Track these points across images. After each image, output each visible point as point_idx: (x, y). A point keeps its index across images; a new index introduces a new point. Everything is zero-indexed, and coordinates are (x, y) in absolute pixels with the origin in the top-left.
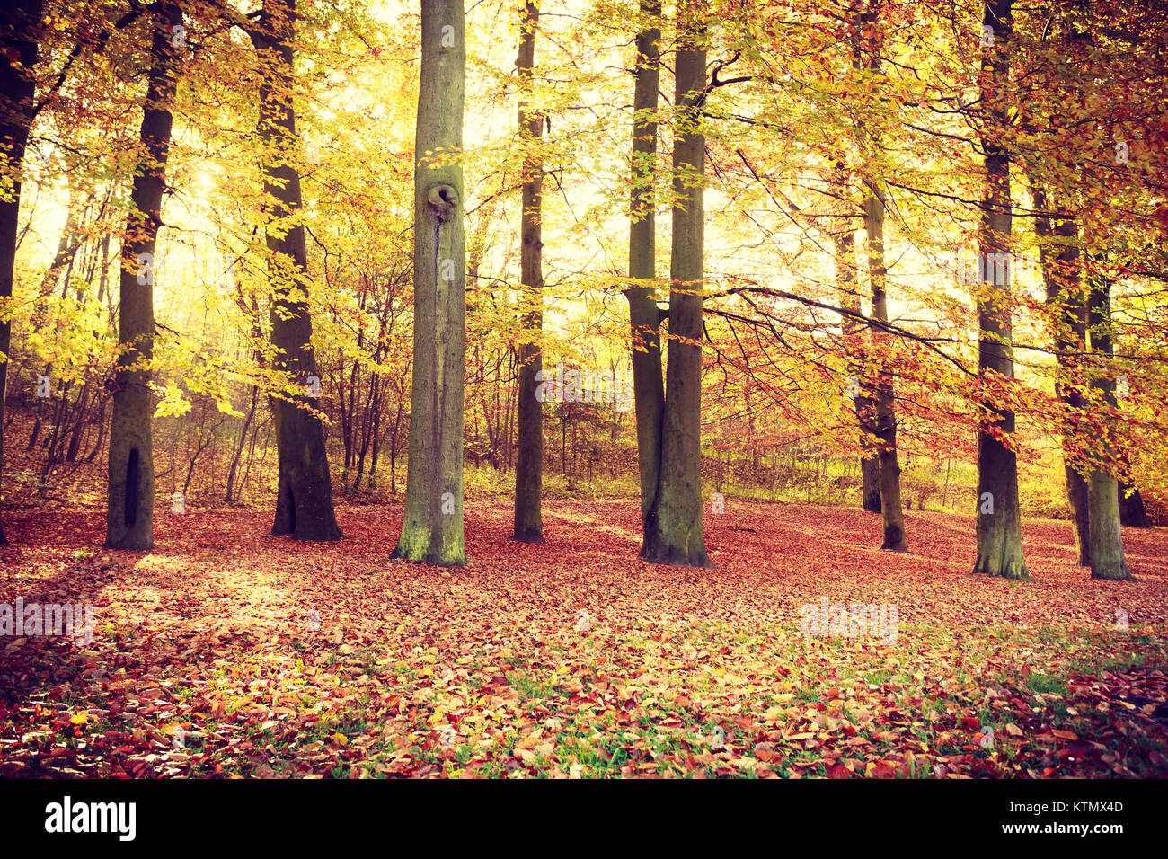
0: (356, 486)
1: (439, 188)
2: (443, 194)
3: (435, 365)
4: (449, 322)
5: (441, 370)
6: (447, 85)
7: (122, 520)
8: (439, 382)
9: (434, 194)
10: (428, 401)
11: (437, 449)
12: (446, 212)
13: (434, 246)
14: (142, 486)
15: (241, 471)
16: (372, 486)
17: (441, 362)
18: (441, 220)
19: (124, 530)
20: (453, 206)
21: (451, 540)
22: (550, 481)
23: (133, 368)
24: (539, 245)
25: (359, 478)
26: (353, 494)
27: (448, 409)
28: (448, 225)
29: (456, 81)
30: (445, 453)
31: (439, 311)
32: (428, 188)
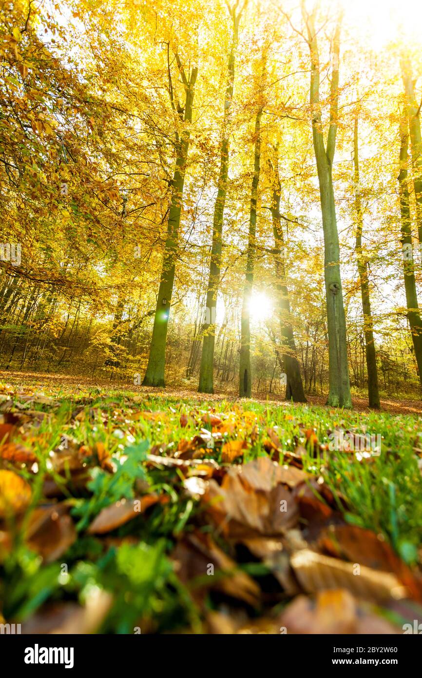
0: (310, 390)
1: (333, 284)
2: (335, 286)
3: (336, 340)
4: (340, 326)
5: (338, 342)
6: (333, 253)
7: (243, 390)
8: (338, 346)
9: (332, 286)
10: (335, 353)
11: (339, 368)
12: (336, 291)
13: (333, 302)
14: (248, 380)
15: (273, 385)
16: (315, 390)
17: (338, 339)
18: (335, 294)
19: (244, 393)
20: (339, 289)
21: (347, 400)
22: (382, 393)
23: (245, 345)
24: (369, 305)
25: (310, 387)
26: (309, 393)
27: (342, 355)
28: (337, 296)
29: (336, 251)
30: (342, 370)
31: (336, 323)
32: (330, 285)
